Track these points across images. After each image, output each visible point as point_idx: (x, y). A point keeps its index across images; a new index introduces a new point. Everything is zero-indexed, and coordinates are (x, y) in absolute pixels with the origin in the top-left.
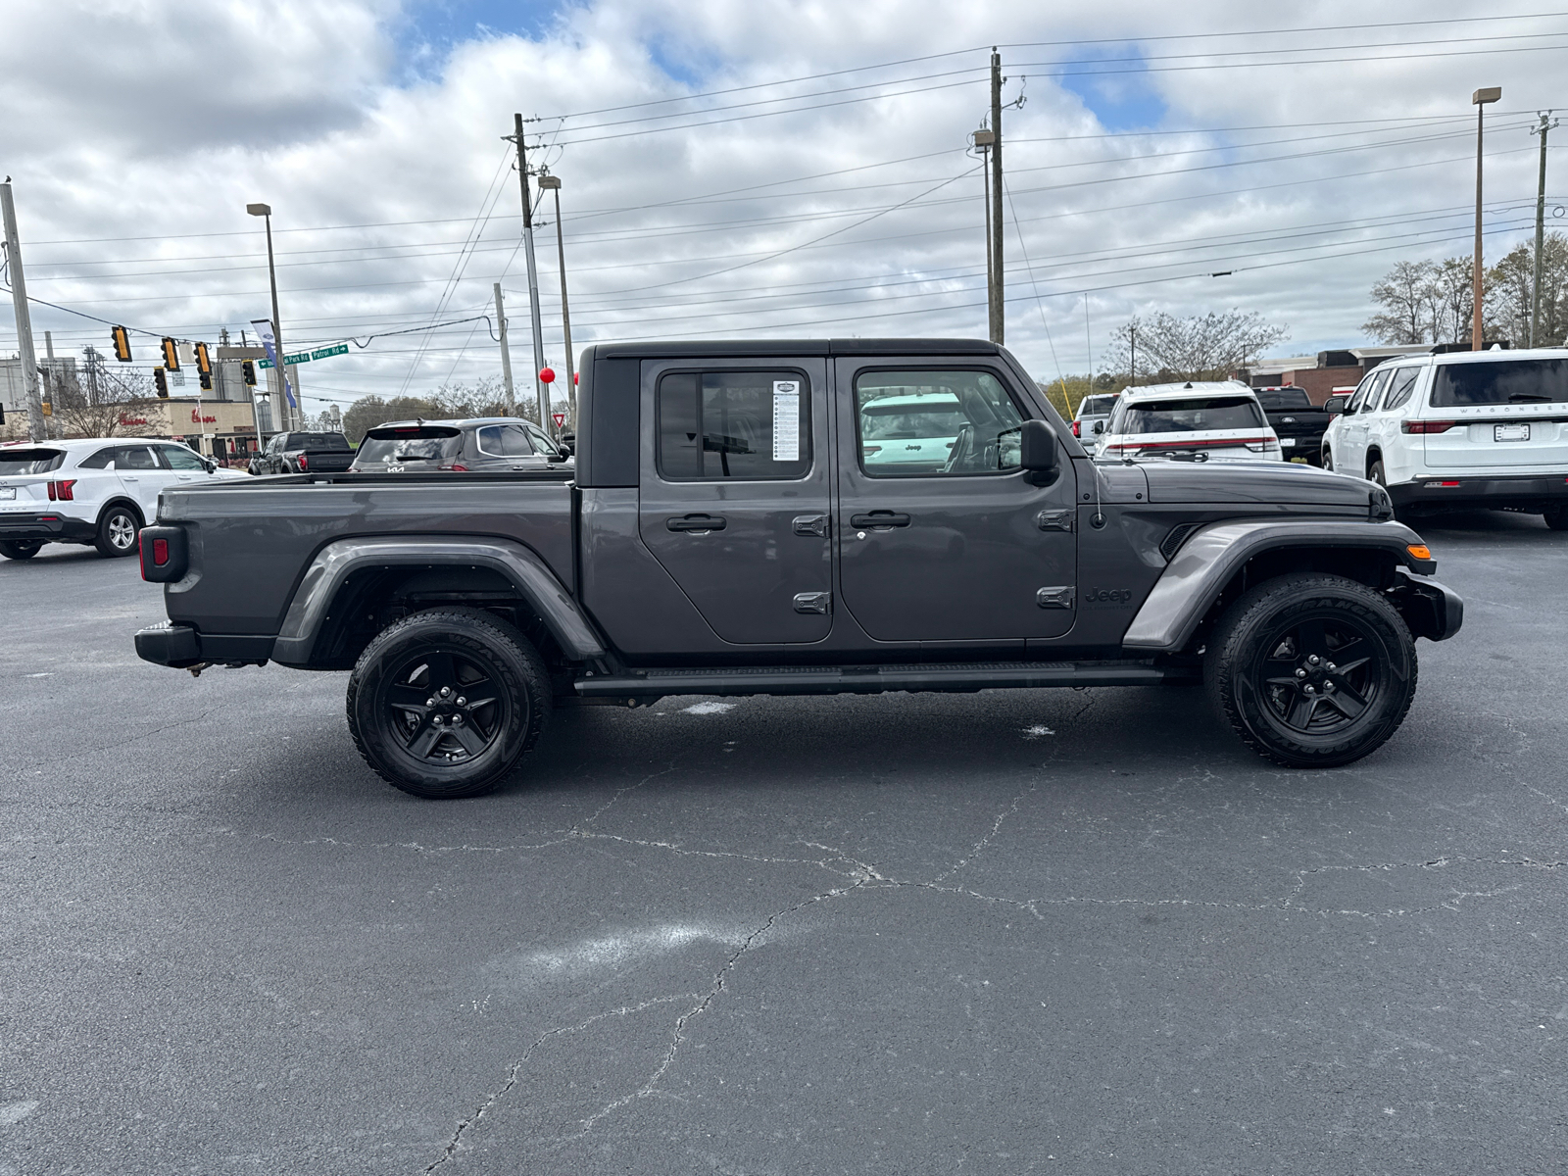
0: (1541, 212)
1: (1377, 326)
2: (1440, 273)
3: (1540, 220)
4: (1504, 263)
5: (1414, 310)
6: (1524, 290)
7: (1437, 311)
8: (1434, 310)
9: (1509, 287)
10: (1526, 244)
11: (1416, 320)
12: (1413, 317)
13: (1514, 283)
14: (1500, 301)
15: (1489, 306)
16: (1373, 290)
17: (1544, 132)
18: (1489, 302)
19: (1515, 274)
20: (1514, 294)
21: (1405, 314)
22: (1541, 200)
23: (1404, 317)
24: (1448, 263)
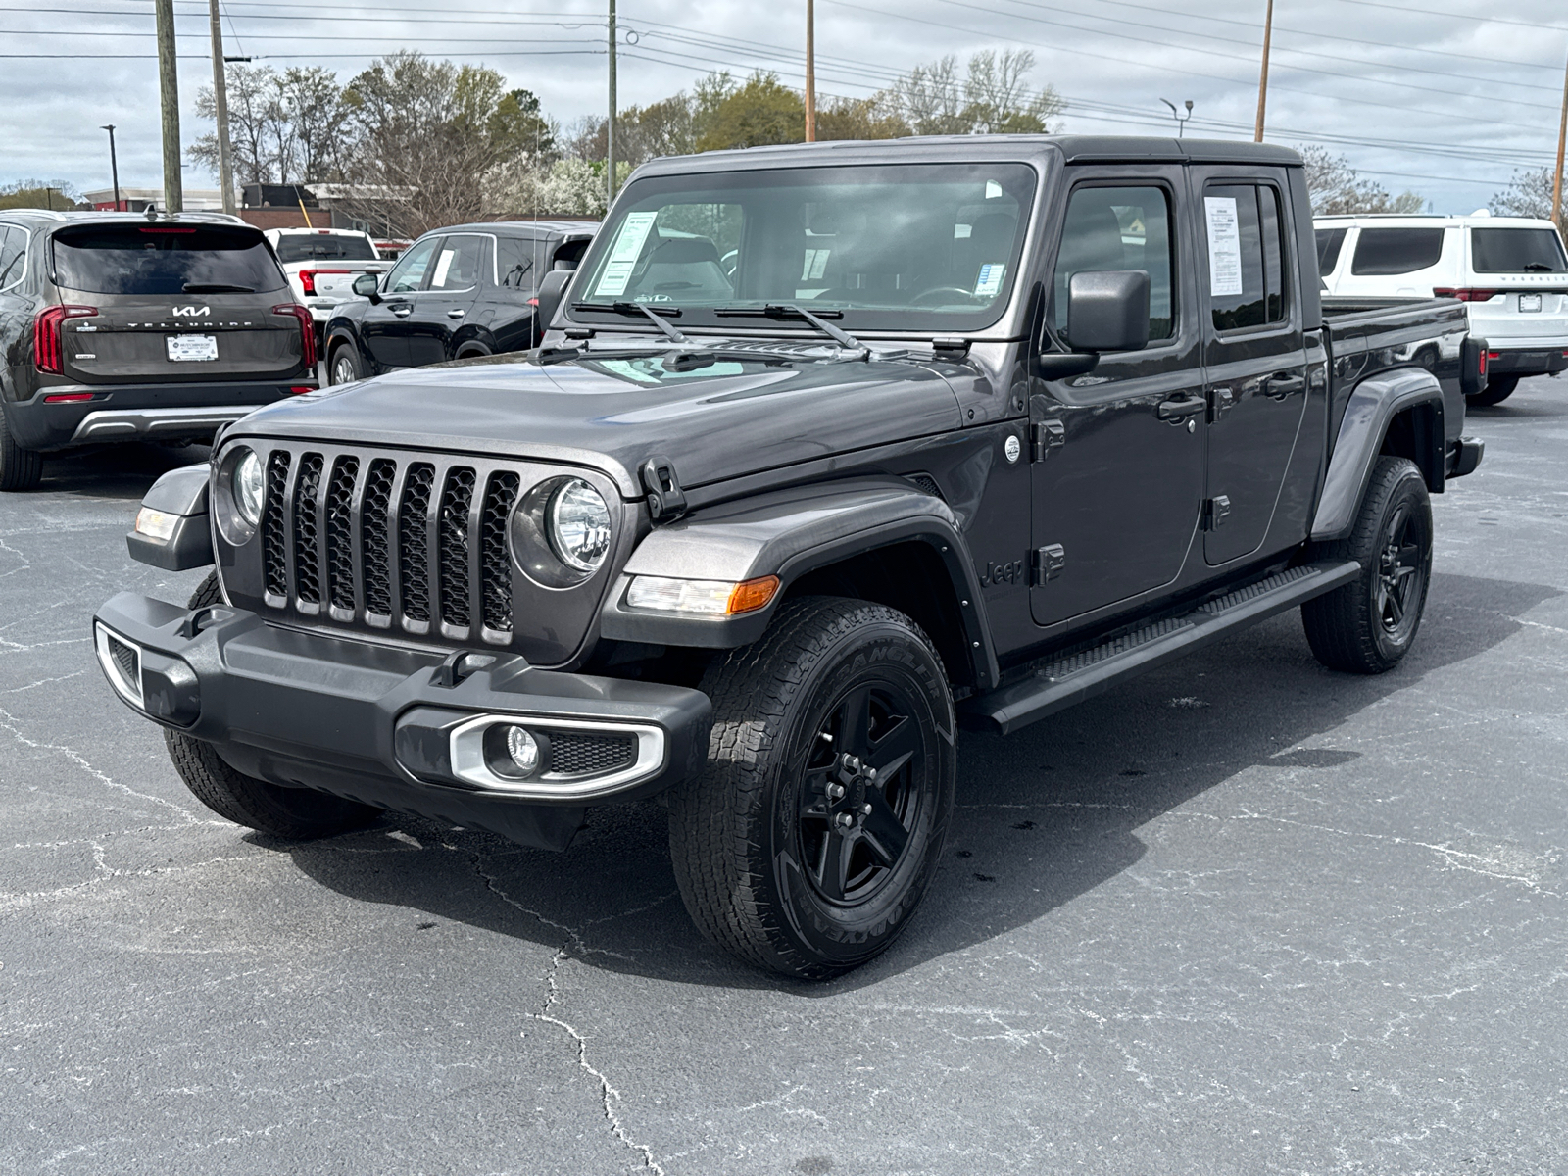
0: (613, 34)
1: (207, 152)
2: (281, 86)
3: (613, 44)
4: (357, 83)
5: (255, 133)
7: (284, 139)
8: (280, 137)
10: (383, 62)
11: (259, 149)
12: (254, 144)
15: (345, 138)
16: (199, 100)
19: (370, 100)
21: (244, 138)
22: (613, 20)
23: (241, 142)
24: (290, 74)
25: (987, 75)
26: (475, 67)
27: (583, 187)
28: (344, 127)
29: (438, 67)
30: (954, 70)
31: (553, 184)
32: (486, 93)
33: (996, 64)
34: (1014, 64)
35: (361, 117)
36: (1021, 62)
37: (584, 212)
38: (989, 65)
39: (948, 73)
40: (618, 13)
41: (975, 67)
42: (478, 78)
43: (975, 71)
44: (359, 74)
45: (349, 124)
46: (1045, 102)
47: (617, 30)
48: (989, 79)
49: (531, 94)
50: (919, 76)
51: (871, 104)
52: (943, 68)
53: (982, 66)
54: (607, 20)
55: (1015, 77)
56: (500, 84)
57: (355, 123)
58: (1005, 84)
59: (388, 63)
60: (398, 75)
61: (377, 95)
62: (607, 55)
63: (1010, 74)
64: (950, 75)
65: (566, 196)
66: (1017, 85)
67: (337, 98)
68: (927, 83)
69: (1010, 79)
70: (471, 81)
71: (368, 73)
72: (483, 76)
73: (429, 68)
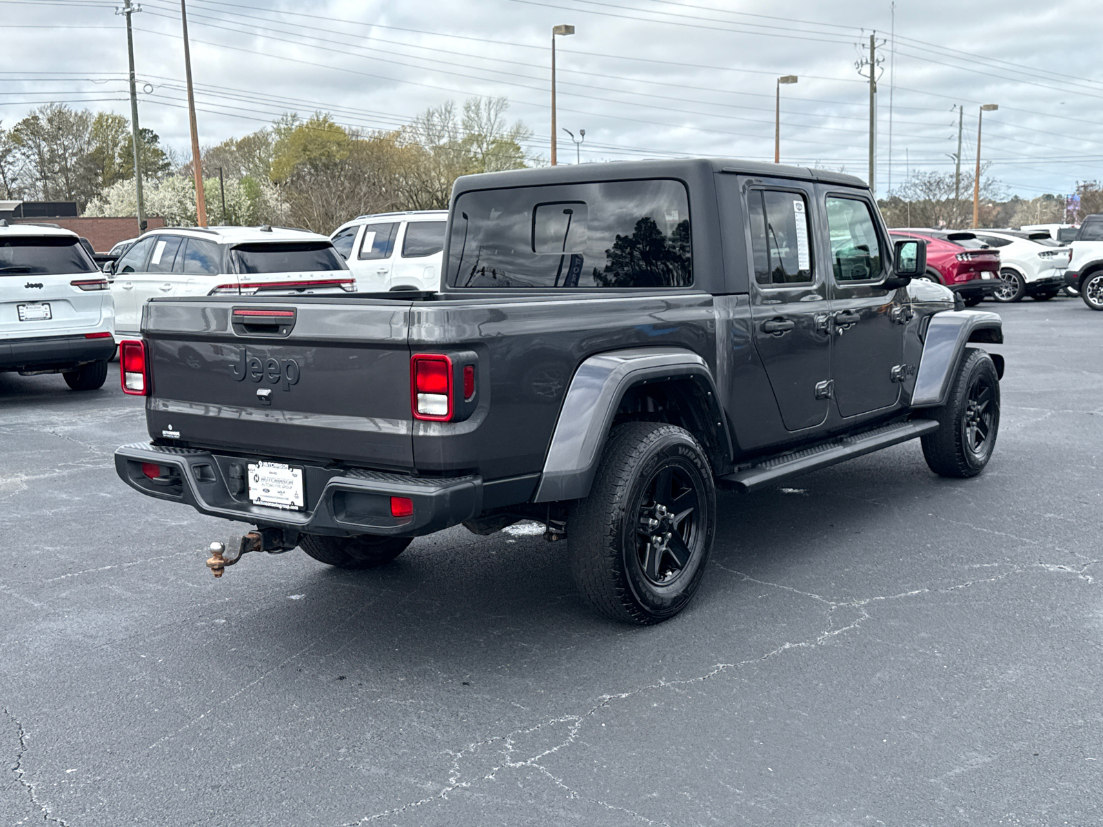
4: (19, 127)
6: (40, 154)
9: (25, 150)
13: (30, 147)
14: (21, 163)
15: (11, 167)
17: (129, 14)
18: (11, 164)
19: (30, 139)
20: (32, 157)
25: (477, 114)
26: (108, 113)
27: (184, 196)
28: (10, 159)
29: (80, 114)
30: (453, 111)
31: (162, 195)
32: (116, 131)
33: (482, 106)
34: (495, 106)
35: (23, 151)
36: (500, 104)
37: (186, 214)
38: (478, 107)
39: (450, 112)
40: (136, 72)
41: (468, 108)
42: (110, 121)
43: (468, 112)
44: (20, 121)
45: (14, 157)
46: (517, 132)
47: (136, 84)
48: (478, 116)
49: (152, 132)
50: (430, 115)
51: (398, 134)
52: (446, 109)
53: (473, 108)
54: (128, 77)
55: (496, 115)
56: (126, 125)
57: (18, 155)
58: (489, 120)
59: (41, 112)
60: (50, 121)
61: (35, 136)
62: (130, 101)
63: (493, 113)
64: (451, 115)
65: (171, 203)
66: (498, 120)
67: (4, 138)
68: (436, 120)
69: (492, 117)
70: (105, 124)
71: (28, 120)
72: (114, 119)
73: (73, 114)
